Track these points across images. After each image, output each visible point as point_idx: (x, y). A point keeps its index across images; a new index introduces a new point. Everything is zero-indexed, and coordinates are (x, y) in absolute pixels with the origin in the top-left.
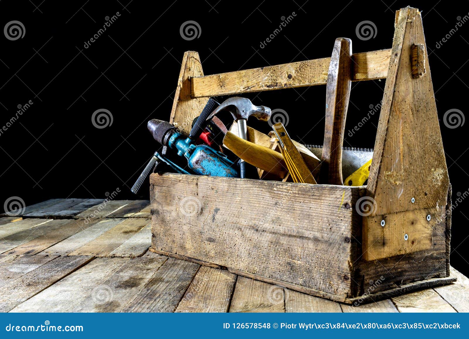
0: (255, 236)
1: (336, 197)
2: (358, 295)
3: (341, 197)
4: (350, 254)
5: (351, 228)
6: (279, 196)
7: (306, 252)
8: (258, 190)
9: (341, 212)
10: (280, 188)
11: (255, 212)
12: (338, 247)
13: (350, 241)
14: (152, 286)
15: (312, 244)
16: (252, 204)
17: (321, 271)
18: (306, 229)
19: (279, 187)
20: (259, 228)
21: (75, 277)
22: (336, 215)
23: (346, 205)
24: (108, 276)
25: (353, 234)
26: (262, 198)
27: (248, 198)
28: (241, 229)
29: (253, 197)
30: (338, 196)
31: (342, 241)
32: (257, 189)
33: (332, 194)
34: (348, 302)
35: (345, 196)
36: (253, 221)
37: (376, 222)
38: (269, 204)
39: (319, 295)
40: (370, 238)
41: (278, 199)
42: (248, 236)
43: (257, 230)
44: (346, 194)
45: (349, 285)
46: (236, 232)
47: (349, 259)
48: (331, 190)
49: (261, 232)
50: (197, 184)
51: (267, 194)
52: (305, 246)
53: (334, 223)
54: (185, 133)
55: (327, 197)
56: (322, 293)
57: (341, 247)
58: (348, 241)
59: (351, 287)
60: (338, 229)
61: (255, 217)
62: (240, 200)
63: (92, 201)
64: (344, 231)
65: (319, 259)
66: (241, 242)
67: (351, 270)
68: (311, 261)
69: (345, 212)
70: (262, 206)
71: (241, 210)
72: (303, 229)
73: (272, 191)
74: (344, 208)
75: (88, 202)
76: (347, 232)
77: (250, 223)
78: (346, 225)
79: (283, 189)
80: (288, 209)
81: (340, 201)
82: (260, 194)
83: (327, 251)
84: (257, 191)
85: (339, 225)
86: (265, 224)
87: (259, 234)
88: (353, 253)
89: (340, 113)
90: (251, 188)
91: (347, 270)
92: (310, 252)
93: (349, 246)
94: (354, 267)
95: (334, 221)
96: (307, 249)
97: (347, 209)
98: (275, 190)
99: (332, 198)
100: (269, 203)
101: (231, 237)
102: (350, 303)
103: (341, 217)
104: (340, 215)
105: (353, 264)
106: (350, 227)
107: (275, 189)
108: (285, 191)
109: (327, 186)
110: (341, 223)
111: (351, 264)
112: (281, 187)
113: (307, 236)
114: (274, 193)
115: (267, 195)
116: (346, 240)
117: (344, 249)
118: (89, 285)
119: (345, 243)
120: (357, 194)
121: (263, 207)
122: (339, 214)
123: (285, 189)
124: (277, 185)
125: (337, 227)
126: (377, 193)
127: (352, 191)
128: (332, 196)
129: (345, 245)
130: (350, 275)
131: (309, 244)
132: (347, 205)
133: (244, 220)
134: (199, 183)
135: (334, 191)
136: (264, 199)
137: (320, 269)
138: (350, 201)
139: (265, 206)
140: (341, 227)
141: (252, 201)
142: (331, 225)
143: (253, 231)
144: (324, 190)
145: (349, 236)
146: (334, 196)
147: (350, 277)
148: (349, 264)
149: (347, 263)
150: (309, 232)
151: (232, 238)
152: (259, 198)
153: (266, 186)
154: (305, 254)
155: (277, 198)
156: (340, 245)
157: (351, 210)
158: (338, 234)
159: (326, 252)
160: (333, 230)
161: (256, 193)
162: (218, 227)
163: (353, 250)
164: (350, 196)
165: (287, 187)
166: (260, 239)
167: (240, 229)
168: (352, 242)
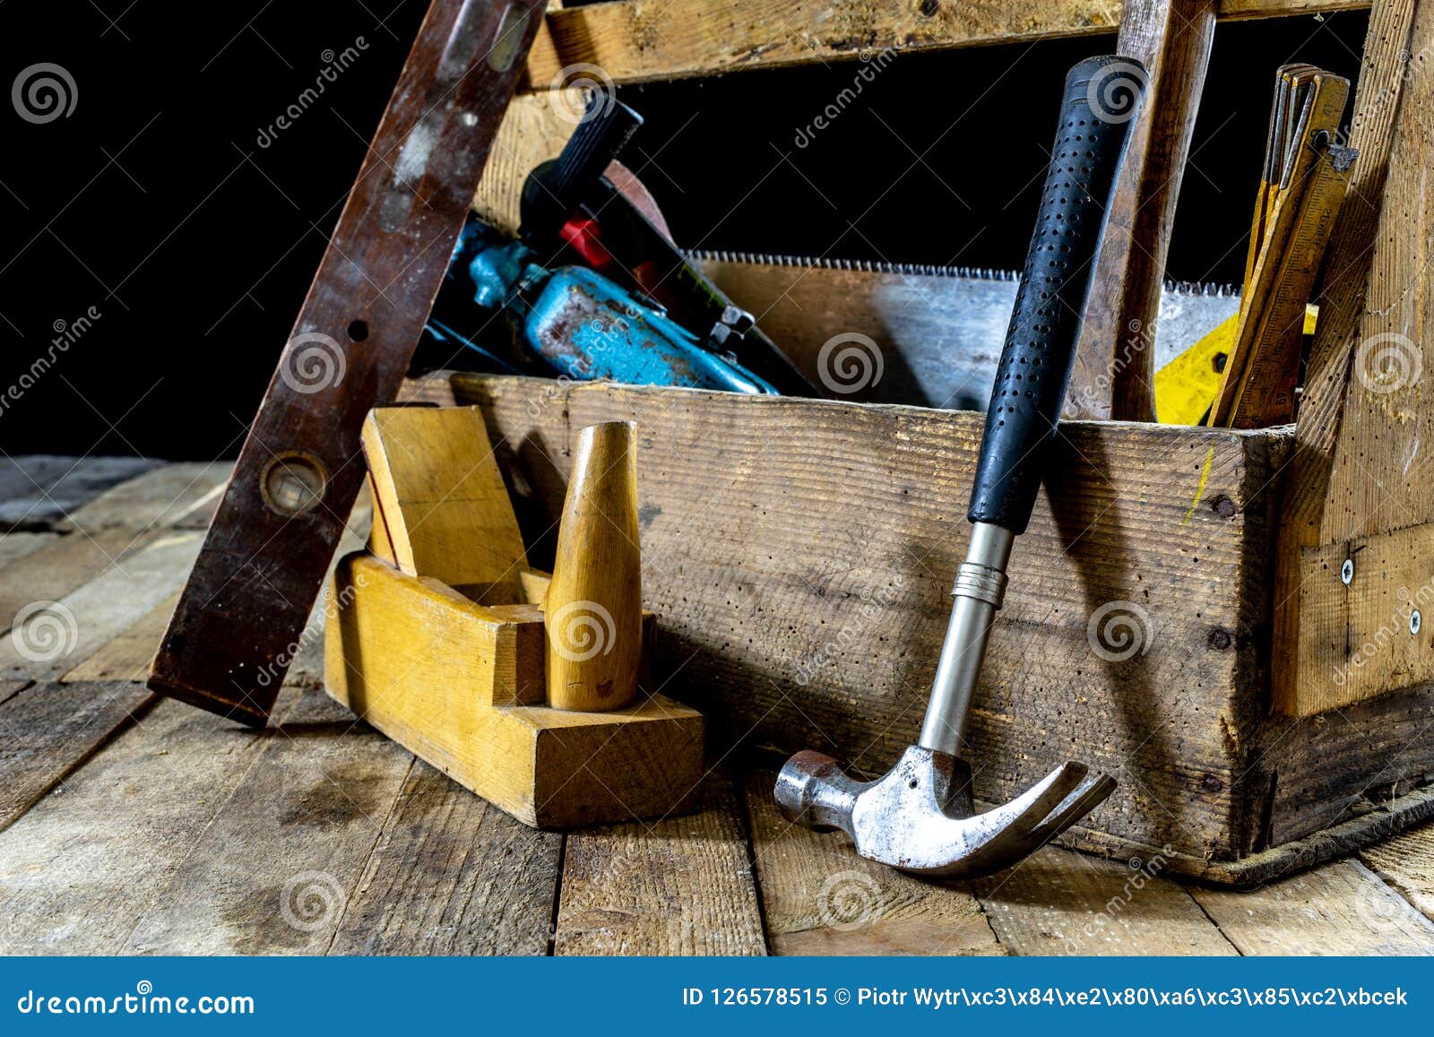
0: (815, 615)
1: (1174, 472)
2: (1251, 847)
3: (1196, 472)
4: (1230, 692)
5: (1241, 594)
6: (919, 465)
7: (1032, 678)
8: (826, 441)
9: (1195, 530)
10: (923, 433)
11: (813, 524)
12: (1176, 664)
13: (1234, 642)
14: (426, 812)
15: (1061, 651)
16: (801, 494)
17: (1099, 754)
18: (1034, 594)
19: (918, 429)
20: (832, 585)
21: (107, 775)
22: (1170, 540)
23: (1217, 504)
24: (239, 769)
25: (1243, 617)
26: (843, 472)
27: (785, 470)
28: (751, 587)
29: (808, 468)
30: (1183, 470)
31: (1195, 642)
32: (822, 435)
33: (1157, 461)
34: (1217, 878)
35: (1213, 468)
36: (805, 560)
37: (1325, 567)
38: (874, 495)
39: (1091, 847)
40: (1308, 631)
41: (913, 477)
42: (780, 614)
43: (821, 592)
44: (1220, 458)
45: (1224, 810)
46: (731, 596)
47: (1225, 711)
48: (1148, 443)
49: (836, 601)
50: (566, 414)
51: (869, 456)
52: (1028, 656)
53: (1164, 571)
54: (496, 221)
55: (1130, 470)
56: (1101, 841)
57: (1194, 664)
58: (1224, 642)
59: (1232, 818)
60: (1177, 595)
61: (811, 541)
62: (749, 476)
63: (112, 466)
64: (1208, 604)
65: (1093, 711)
66: (751, 634)
67: (1232, 755)
68: (1056, 717)
69: (1210, 532)
70: (844, 500)
71: (753, 514)
72: (1020, 593)
73: (889, 445)
74: (1208, 514)
75: (99, 469)
76: (1219, 610)
77: (792, 567)
78: (1218, 579)
79: (936, 436)
80: (955, 514)
81: (1190, 488)
82: (836, 454)
83: (1124, 679)
84: (821, 444)
85: (1183, 578)
86: (856, 571)
87: (831, 607)
88: (1242, 687)
89: (1168, 144)
90: (798, 433)
91: (1215, 754)
92: (1054, 682)
93: (1225, 665)
94: (1242, 742)
95: (1160, 565)
96: (1038, 669)
97: (1223, 517)
98: (900, 442)
99: (1153, 472)
100: (872, 491)
101: (709, 615)
102: (1229, 880)
103: (1195, 549)
104: (1190, 543)
105: (1242, 731)
106: (1232, 590)
107: (899, 435)
108: (947, 443)
109: (1132, 430)
110: (1191, 571)
111: (1232, 730)
112: (928, 429)
113: (1038, 619)
114: (900, 452)
115: (865, 459)
116: (1216, 638)
117: (1204, 672)
118: (175, 812)
119: (1209, 647)
120: (1261, 460)
121: (847, 504)
122: (1187, 537)
123: (945, 437)
124: (912, 419)
125: (1174, 589)
126: (1338, 456)
127: (1245, 449)
128: (1153, 466)
129: (1210, 656)
130: (1227, 772)
131: (1050, 651)
132: (1222, 504)
133: (764, 552)
134: (572, 412)
135: (1165, 449)
136: (854, 474)
137: (1097, 748)
138: (1236, 487)
139: (857, 502)
140: (1191, 587)
141: (802, 480)
142: (1147, 581)
143: (801, 595)
144: (1119, 441)
145: (1229, 622)
146: (1165, 467)
147: (1227, 780)
148: (1225, 729)
149: (1217, 727)
150: (1047, 605)
151: (712, 620)
152: (832, 471)
153: (861, 423)
154: (1030, 689)
155: (908, 472)
156: (1189, 656)
157: (1241, 523)
158: (1182, 616)
159: (1122, 683)
160: (1155, 600)
161: (818, 452)
162: (655, 578)
163: (1241, 677)
164: (1236, 467)
165: (955, 431)
166: (836, 625)
167: (746, 586)
168: (1239, 648)
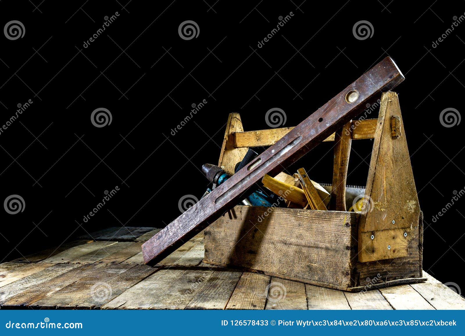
0: (285, 248)
1: (340, 219)
2: (355, 286)
3: (344, 219)
4: (350, 257)
5: (351, 240)
6: (301, 219)
7: (320, 257)
8: (286, 215)
9: (344, 229)
10: (302, 214)
11: (284, 231)
12: (342, 253)
13: (350, 249)
14: (212, 281)
15: (324, 252)
16: (282, 226)
17: (330, 270)
18: (320, 242)
19: (301, 213)
20: (287, 242)
21: (155, 276)
22: (340, 231)
23: (347, 224)
24: (179, 276)
25: (351, 244)
26: (289, 221)
27: (279, 221)
28: (274, 243)
29: (283, 221)
30: (342, 219)
31: (344, 249)
32: (285, 214)
33: (338, 218)
34: (348, 290)
35: (346, 218)
36: (283, 238)
37: (367, 236)
38: (294, 225)
39: (329, 287)
40: (364, 248)
41: (300, 222)
42: (279, 248)
43: (286, 244)
44: (347, 217)
45: (349, 278)
46: (271, 245)
47: (349, 261)
48: (337, 214)
49: (288, 245)
50: (241, 212)
51: (293, 218)
52: (319, 253)
53: (339, 237)
54: (230, 174)
55: (334, 219)
56: (331, 286)
57: (344, 253)
58: (349, 248)
59: (351, 280)
60: (342, 241)
61: (284, 234)
62: (273, 222)
63: (145, 229)
64: (346, 242)
65: (329, 262)
66: (274, 252)
67: (350, 268)
68: (324, 264)
69: (346, 229)
70: (289, 226)
71: (274, 230)
72: (318, 242)
73: (296, 216)
74: (346, 226)
75: (141, 229)
76: (348, 243)
77: (281, 239)
78: (347, 238)
79: (304, 214)
80: (307, 228)
81: (343, 222)
82: (288, 218)
83: (334, 256)
84: (285, 216)
85: (342, 238)
86: (291, 239)
87: (287, 247)
88: (352, 257)
89: (344, 161)
90: (282, 214)
91: (348, 268)
92: (323, 258)
93: (349, 252)
94: (352, 266)
95: (339, 236)
96: (321, 255)
97: (348, 227)
98: (298, 215)
99: (337, 219)
100: (294, 224)
101: (267, 249)
102: (350, 291)
103: (344, 233)
104: (343, 232)
105: (352, 264)
106: (350, 239)
107: (298, 214)
108: (306, 215)
109: (334, 212)
110: (343, 236)
111: (350, 264)
112: (303, 213)
113: (321, 246)
114: (298, 217)
115: (293, 219)
116: (347, 248)
117: (346, 254)
118: (169, 281)
119: (346, 250)
120: (354, 217)
121: (290, 227)
122: (343, 231)
123: (306, 214)
124: (300, 211)
125: (341, 240)
126: (368, 216)
127: (351, 215)
128: (337, 218)
129: (347, 251)
130: (350, 271)
131: (323, 252)
132: (348, 225)
133: (276, 237)
134: (242, 211)
135: (339, 215)
136: (291, 221)
137: (330, 269)
138: (350, 221)
139: (291, 227)
140: (344, 239)
141: (282, 223)
142: (337, 238)
143: (282, 244)
144: (332, 214)
145: (349, 245)
146: (339, 219)
147: (350, 273)
148: (349, 264)
149: (348, 264)
150: (322, 244)
151: (267, 250)
152: (287, 221)
153: (292, 212)
154: (320, 259)
155: (299, 221)
156: (343, 251)
157: (351, 228)
158: (342, 244)
159: (334, 257)
160: (338, 242)
161: (285, 218)
162: (257, 243)
163: (352, 255)
164: (349, 218)
165: (307, 213)
166: (288, 250)
167: (273, 243)
168: (351, 250)
